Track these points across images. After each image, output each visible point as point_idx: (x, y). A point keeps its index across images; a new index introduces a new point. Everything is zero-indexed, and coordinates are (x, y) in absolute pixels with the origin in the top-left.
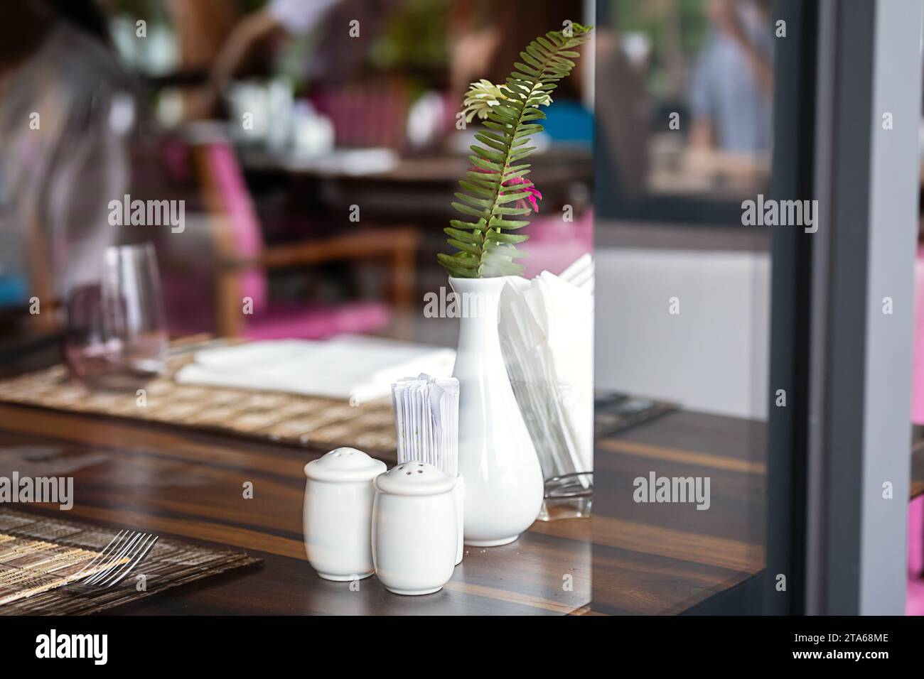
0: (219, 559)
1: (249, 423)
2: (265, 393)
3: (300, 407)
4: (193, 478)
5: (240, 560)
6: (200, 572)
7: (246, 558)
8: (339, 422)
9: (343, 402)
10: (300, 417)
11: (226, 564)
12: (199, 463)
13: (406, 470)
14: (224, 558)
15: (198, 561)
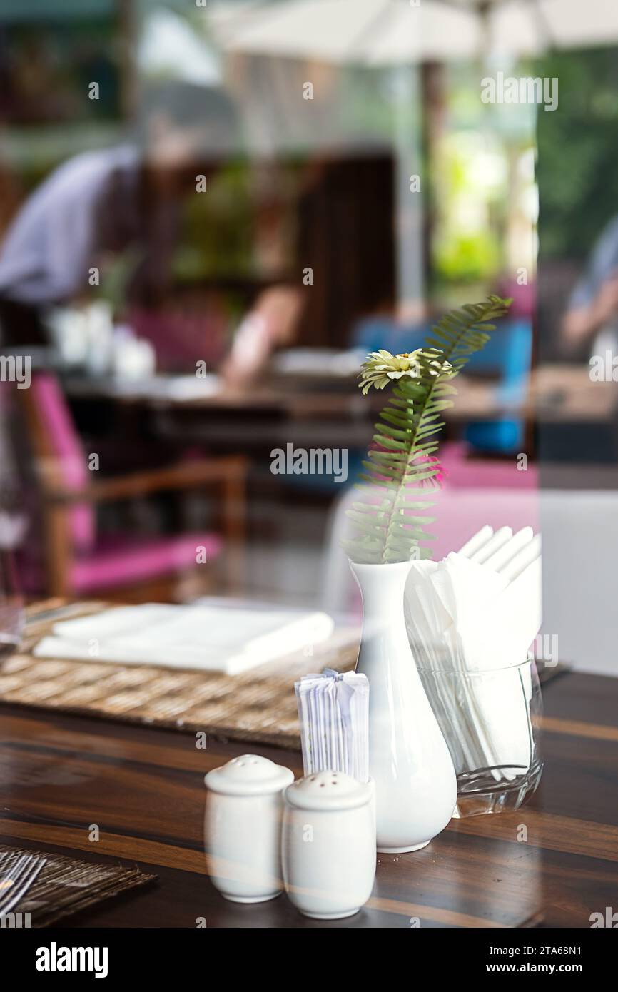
0: (110, 878)
1: (119, 704)
2: (131, 667)
3: (171, 683)
4: (66, 775)
5: (133, 878)
6: (92, 895)
7: (139, 875)
8: (214, 701)
9: (214, 675)
10: (172, 694)
11: (118, 884)
12: (71, 755)
13: (318, 782)
14: (115, 876)
15: (88, 882)
